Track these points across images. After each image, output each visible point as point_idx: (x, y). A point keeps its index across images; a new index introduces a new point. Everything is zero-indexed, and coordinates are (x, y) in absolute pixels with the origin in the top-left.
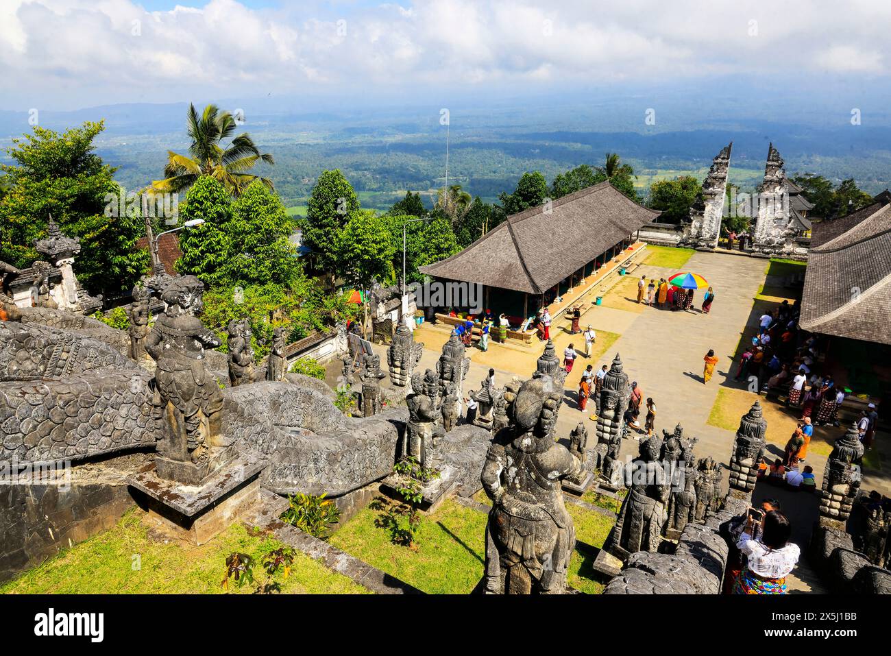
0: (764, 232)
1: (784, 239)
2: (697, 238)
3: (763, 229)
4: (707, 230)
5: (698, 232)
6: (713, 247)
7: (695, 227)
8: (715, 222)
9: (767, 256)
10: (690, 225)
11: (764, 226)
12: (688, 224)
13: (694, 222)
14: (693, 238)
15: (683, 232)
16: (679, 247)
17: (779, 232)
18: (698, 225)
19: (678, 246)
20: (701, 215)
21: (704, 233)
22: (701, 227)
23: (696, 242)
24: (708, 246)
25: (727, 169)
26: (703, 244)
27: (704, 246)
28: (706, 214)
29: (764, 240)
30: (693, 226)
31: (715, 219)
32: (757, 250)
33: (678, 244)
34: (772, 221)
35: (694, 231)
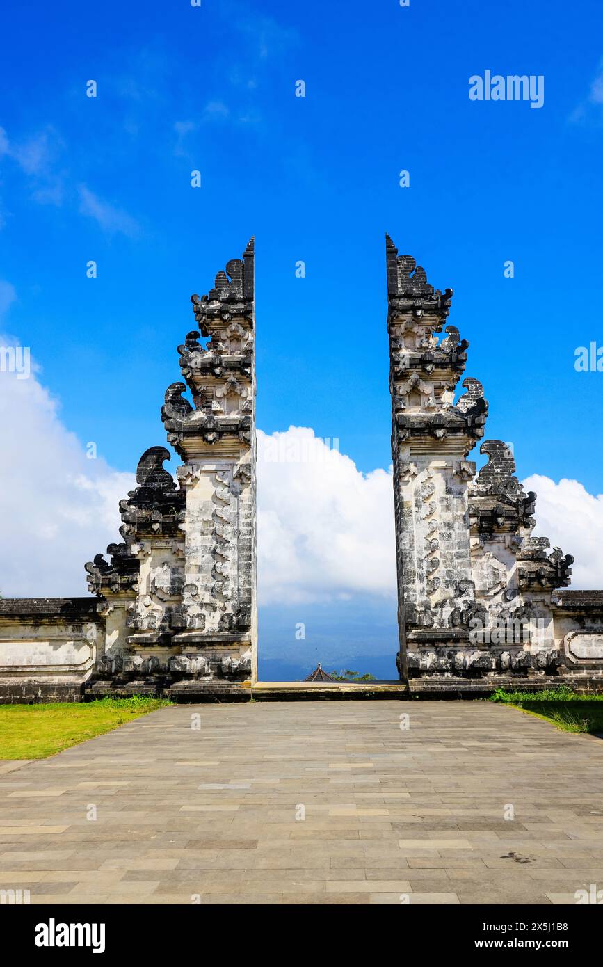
0: (440, 573)
1: (519, 601)
2: (165, 640)
3: (434, 564)
4: (207, 598)
5: (169, 616)
6: (242, 673)
7: (154, 591)
8: (232, 555)
9: (474, 684)
10: (129, 585)
11: (433, 548)
12: (120, 579)
13: (145, 569)
14: (147, 644)
15: (101, 623)
16: (89, 699)
17: (495, 572)
18: (164, 578)
19: (86, 694)
20: (173, 531)
21: (194, 610)
22: (178, 588)
23: (164, 662)
24: (220, 673)
25: (250, 336)
26: (196, 664)
27: (201, 673)
28: (192, 525)
29: (447, 612)
30: (142, 587)
31: (233, 542)
32: (428, 660)
33: (84, 686)
34: (458, 524)
35: (150, 611)
